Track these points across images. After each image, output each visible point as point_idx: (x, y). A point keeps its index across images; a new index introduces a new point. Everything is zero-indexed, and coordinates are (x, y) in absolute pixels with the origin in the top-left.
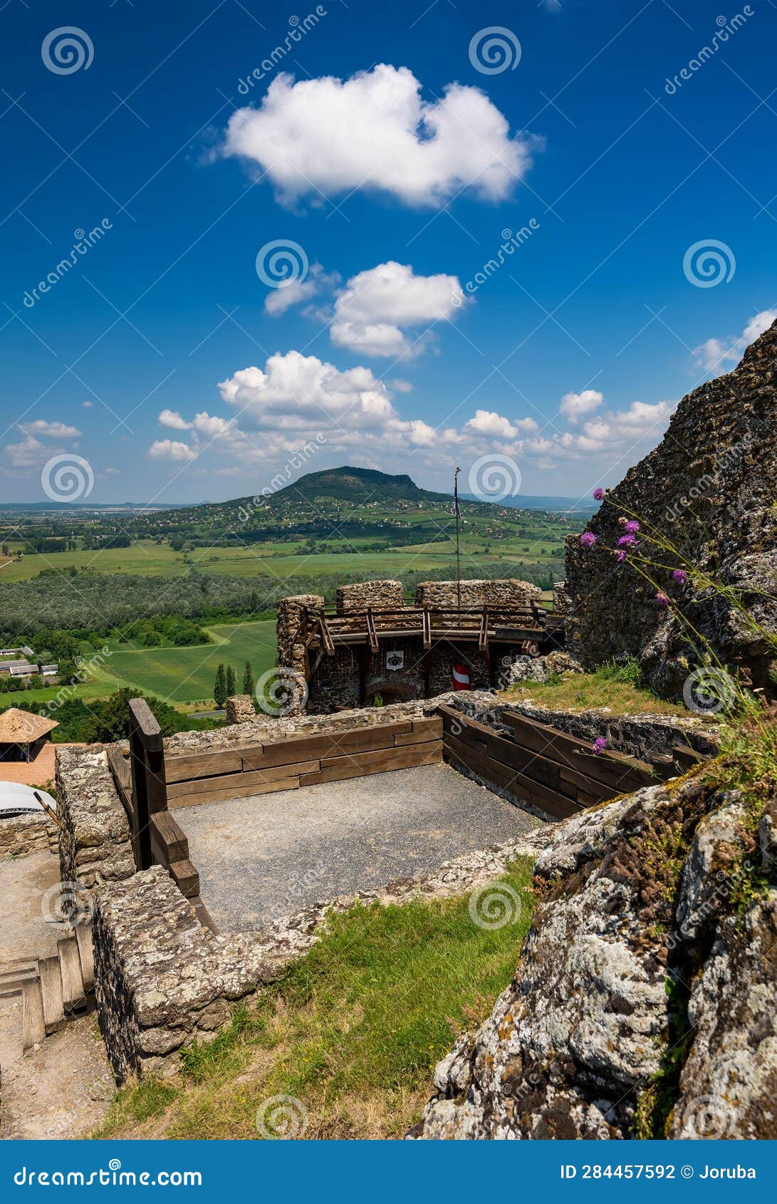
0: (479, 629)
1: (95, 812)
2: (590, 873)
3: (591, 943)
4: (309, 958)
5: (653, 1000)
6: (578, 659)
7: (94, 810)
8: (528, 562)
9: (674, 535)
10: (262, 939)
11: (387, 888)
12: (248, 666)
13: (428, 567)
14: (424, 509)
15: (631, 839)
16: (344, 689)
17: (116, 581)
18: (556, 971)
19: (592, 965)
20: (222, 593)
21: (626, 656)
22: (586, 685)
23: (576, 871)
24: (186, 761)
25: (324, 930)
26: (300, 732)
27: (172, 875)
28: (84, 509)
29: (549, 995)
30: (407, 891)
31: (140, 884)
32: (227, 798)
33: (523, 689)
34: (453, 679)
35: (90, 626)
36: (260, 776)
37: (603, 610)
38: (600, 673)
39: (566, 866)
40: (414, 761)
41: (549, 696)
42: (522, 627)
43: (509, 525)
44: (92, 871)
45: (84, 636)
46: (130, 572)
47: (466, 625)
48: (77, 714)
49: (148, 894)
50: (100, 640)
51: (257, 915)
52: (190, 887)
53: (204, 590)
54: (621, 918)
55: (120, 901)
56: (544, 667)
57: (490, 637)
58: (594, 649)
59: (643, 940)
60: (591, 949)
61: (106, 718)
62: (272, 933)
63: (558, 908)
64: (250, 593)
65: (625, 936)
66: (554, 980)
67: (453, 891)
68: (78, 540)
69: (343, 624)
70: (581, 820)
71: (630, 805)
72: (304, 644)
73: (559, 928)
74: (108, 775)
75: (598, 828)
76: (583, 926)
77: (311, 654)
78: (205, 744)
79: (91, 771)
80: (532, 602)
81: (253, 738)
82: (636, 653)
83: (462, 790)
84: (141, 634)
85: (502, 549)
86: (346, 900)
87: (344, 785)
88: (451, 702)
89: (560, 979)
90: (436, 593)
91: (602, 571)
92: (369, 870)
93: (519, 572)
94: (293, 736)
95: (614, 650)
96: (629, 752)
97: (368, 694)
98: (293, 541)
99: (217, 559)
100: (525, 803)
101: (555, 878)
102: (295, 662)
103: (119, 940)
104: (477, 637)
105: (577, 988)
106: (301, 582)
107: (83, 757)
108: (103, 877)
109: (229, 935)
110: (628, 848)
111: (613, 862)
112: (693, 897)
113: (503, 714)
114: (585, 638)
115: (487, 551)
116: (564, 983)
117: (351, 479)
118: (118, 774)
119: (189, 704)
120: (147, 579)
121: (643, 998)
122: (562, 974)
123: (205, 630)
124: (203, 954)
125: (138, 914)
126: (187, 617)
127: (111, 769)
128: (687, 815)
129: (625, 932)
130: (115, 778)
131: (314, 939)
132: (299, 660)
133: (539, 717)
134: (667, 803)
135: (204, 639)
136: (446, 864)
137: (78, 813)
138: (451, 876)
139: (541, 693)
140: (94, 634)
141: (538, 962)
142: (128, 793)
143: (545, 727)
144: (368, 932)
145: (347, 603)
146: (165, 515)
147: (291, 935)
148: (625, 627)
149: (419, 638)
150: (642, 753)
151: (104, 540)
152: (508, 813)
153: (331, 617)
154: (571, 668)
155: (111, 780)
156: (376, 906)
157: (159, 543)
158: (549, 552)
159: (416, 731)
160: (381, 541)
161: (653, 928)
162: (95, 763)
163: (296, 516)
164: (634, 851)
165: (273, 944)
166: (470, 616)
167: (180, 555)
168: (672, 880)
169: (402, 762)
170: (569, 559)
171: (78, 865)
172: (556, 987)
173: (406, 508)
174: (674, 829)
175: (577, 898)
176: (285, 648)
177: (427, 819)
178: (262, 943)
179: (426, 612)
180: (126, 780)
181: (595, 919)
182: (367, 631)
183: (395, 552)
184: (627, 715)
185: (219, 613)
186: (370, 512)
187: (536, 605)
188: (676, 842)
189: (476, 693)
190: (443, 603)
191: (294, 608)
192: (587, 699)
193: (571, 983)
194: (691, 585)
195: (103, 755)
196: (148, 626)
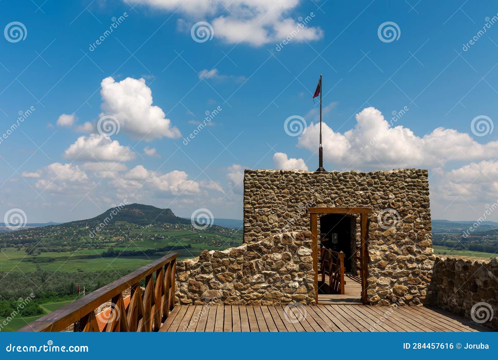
14: (178, 229)
20: (54, 284)
43: (225, 238)
53: (43, 281)
64: (70, 283)
98: (100, 248)
117: (137, 211)
120: (9, 274)
123: (41, 306)
135: (40, 312)
146: (24, 231)
157: (19, 249)
173: (168, 228)
185: (51, 295)
186: (147, 230)
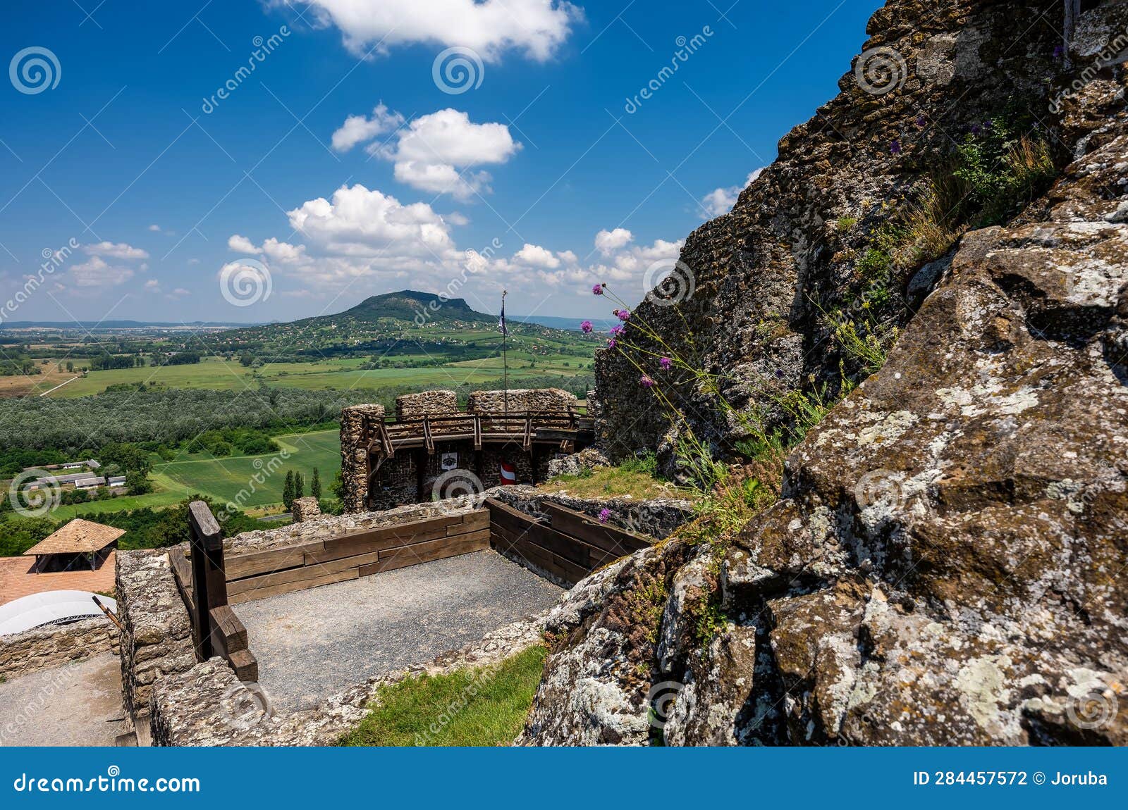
0: (523, 432)
1: (156, 611)
2: (591, 625)
3: (589, 685)
4: (361, 729)
5: (637, 728)
6: (606, 455)
7: (154, 609)
8: (567, 375)
9: (683, 348)
10: (316, 716)
11: (435, 661)
12: (316, 472)
13: (481, 380)
14: (477, 328)
15: (624, 593)
16: (403, 488)
17: (185, 396)
18: (560, 713)
19: (589, 703)
20: (290, 405)
21: (645, 451)
22: (611, 477)
23: (579, 625)
24: (249, 559)
25: (375, 703)
26: (359, 527)
27: (231, 665)
28: (152, 328)
29: (553, 734)
30: (453, 662)
31: (198, 675)
32: (289, 591)
33: (559, 482)
34: (501, 476)
35: (158, 438)
36: (323, 569)
37: (627, 412)
38: (623, 466)
39: (571, 621)
40: (464, 549)
41: (581, 487)
42: (561, 429)
43: (551, 343)
44: (152, 668)
45: (152, 448)
46: (200, 387)
47: (512, 428)
48: (146, 522)
49: (206, 684)
50: (169, 451)
51: (316, 696)
52: (249, 673)
53: (273, 402)
54: (614, 661)
55: (177, 693)
56: (578, 463)
57: (532, 439)
58: (619, 445)
59: (631, 678)
60: (588, 690)
61: (174, 525)
62: (327, 710)
63: (564, 658)
64: (317, 406)
65: (616, 676)
66: (558, 720)
67: (494, 659)
68: (147, 357)
69: (402, 430)
70: (586, 580)
71: (624, 564)
72: (366, 449)
73: (563, 675)
74: (170, 575)
75: (599, 586)
76: (583, 672)
77: (372, 458)
78: (268, 542)
79: (152, 572)
80: (569, 407)
81: (315, 535)
82: (654, 448)
83: (506, 572)
84: (211, 445)
85: (546, 363)
86: (397, 674)
87: (401, 573)
88: (497, 495)
89: (563, 719)
90: (486, 401)
91: (625, 379)
92: (422, 647)
93: (559, 383)
94: (353, 531)
95: (635, 446)
96: (647, 532)
97: (425, 492)
98: (357, 357)
99: (286, 374)
100: (560, 580)
101: (561, 632)
102: (357, 465)
103: (174, 730)
104: (522, 439)
105: (576, 726)
106: (366, 394)
107: (144, 560)
108: (164, 673)
109: (285, 715)
110: (621, 600)
111: (608, 614)
112: (669, 636)
113: (542, 504)
114: (612, 437)
115: (532, 365)
116: (566, 722)
117: (411, 301)
118: (180, 574)
119: (258, 508)
120: (217, 393)
121: (629, 728)
122: (564, 715)
123: (274, 440)
124: (259, 735)
125: (195, 704)
126: (257, 428)
127: (173, 570)
128: (668, 568)
129: (616, 672)
130: (176, 578)
131: (366, 712)
132: (361, 463)
133: (573, 505)
134: (654, 559)
135: (274, 448)
136: (487, 635)
137: (137, 613)
138: (492, 646)
139: (574, 485)
140: (163, 446)
141: (545, 706)
142: (190, 592)
143: (577, 513)
144: (416, 701)
145: (406, 411)
146: (234, 333)
147: (344, 710)
148: (643, 426)
149: (471, 440)
150: (657, 532)
151: (174, 357)
152: (546, 589)
153: (391, 424)
154: (600, 463)
155: (173, 580)
156: (424, 677)
157: (229, 359)
158: (585, 366)
159: (466, 522)
160: (440, 357)
161: (640, 668)
162: (157, 565)
163: (361, 335)
164: (626, 603)
165: (327, 719)
166: (516, 421)
167: (249, 370)
168: (654, 623)
169: (454, 550)
170: (598, 369)
171: (137, 663)
172: (559, 727)
173: (461, 328)
174: (658, 580)
175: (579, 647)
176: (348, 453)
177: (473, 600)
178: (317, 720)
179: (477, 417)
180: (187, 580)
181: (594, 665)
182: (424, 435)
183: (452, 366)
184: (645, 500)
185: (288, 423)
186: (427, 330)
187: (573, 410)
188: (660, 591)
189: (519, 488)
190: (492, 410)
191: (357, 416)
192: (613, 488)
193: (571, 722)
194: (697, 390)
195: (165, 557)
196: (218, 436)
